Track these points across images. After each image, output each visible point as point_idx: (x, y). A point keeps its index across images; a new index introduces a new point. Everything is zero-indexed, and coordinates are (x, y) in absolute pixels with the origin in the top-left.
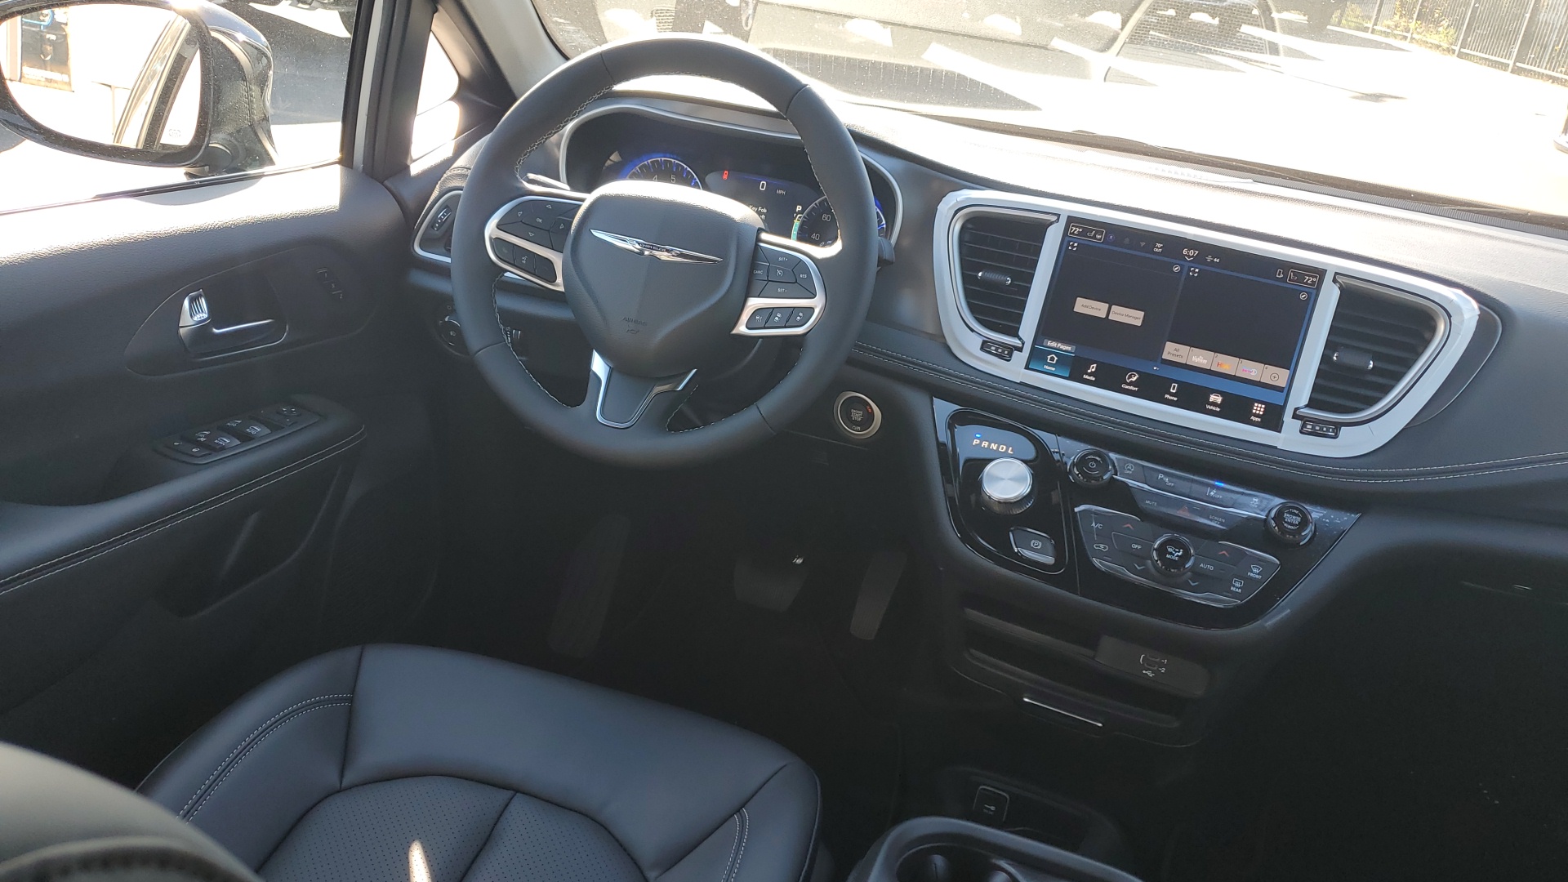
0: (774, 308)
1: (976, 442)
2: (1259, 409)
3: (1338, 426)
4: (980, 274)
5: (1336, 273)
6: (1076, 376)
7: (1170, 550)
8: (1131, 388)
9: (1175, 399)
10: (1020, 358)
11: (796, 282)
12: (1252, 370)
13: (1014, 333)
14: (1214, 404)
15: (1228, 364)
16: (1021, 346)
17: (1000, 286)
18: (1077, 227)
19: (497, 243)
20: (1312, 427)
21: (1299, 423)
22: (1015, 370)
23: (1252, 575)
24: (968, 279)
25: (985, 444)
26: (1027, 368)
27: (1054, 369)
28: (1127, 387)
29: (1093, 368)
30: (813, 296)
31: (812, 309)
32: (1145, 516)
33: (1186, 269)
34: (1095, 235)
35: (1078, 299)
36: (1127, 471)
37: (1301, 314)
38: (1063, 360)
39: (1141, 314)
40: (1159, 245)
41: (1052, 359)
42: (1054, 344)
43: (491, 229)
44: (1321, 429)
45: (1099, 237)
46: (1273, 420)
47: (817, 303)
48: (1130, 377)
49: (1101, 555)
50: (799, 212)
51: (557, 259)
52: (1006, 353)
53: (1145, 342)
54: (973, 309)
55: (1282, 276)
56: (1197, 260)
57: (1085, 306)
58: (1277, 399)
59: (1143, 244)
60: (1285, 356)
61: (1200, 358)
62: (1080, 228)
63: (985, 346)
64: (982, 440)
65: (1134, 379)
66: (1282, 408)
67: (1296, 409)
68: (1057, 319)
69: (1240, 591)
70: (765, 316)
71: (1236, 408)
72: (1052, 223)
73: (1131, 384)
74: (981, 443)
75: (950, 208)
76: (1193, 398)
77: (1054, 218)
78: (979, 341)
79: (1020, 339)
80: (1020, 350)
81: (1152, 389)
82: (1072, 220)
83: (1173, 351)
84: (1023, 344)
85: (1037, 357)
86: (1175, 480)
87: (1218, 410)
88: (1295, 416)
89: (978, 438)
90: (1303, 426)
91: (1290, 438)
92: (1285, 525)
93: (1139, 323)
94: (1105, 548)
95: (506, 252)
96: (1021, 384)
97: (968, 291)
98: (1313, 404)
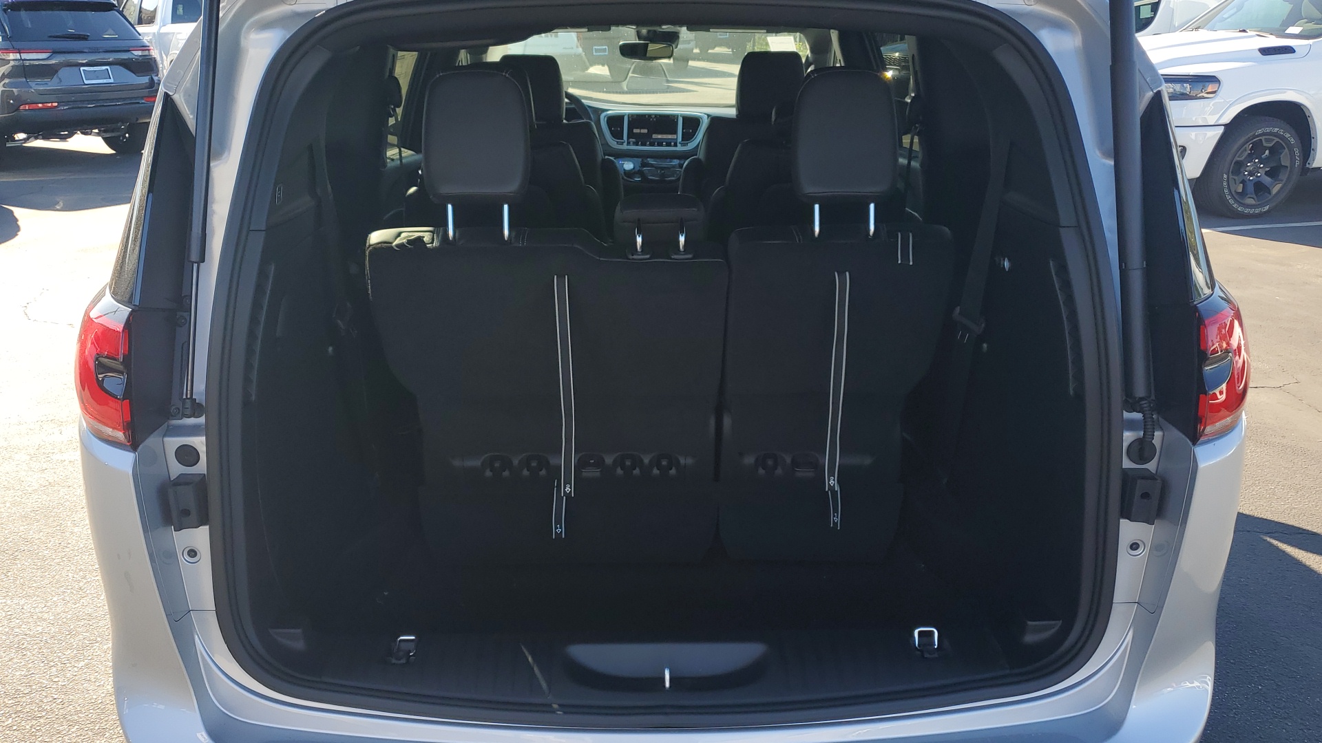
2: (673, 144)
3: (688, 144)
4: (613, 129)
5: (681, 115)
6: (637, 145)
7: (662, 172)
9: (657, 145)
10: (625, 144)
12: (670, 136)
13: (622, 139)
14: (664, 145)
15: (665, 136)
16: (625, 142)
17: (617, 130)
18: (630, 116)
20: (683, 145)
22: (625, 147)
24: (610, 130)
26: (627, 146)
27: (632, 145)
28: (648, 145)
29: (640, 143)
32: (656, 168)
33: (654, 120)
34: (634, 117)
36: (651, 161)
37: (676, 123)
38: (634, 142)
39: (646, 130)
40: (647, 116)
41: (632, 143)
42: (631, 140)
44: (685, 145)
46: (676, 145)
48: (648, 143)
49: (649, 177)
52: (622, 144)
53: (649, 135)
54: (613, 136)
55: (671, 118)
56: (655, 117)
57: (635, 131)
59: (644, 117)
60: (675, 132)
61: (660, 136)
63: (617, 142)
66: (677, 142)
68: (631, 135)
71: (669, 145)
72: (625, 116)
74: (621, 162)
75: (603, 117)
76: (660, 144)
79: (624, 140)
81: (652, 144)
83: (654, 136)
85: (628, 143)
86: (659, 160)
88: (679, 143)
90: (681, 145)
91: (679, 148)
92: (681, 164)
93: (647, 132)
94: (650, 175)
96: (627, 149)
97: (611, 133)
98: (682, 140)
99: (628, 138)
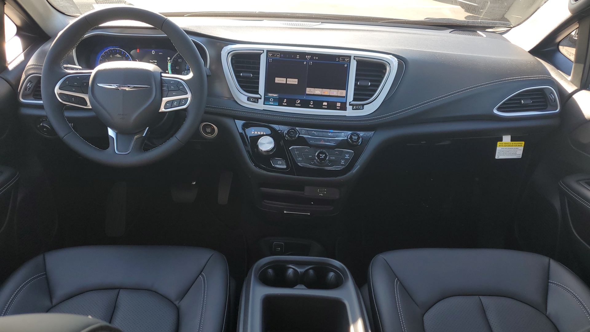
0: (173, 100)
1: (253, 132)
2: (339, 104)
3: (363, 105)
4: (241, 74)
5: (354, 56)
6: (280, 104)
7: (321, 155)
8: (299, 105)
9: (313, 106)
10: (261, 101)
11: (179, 90)
12: (334, 92)
13: (257, 93)
14: (325, 105)
15: (327, 92)
16: (260, 97)
17: (249, 78)
18: (270, 53)
19: (61, 95)
20: (356, 107)
21: (352, 106)
22: (260, 106)
23: (346, 157)
24: (238, 77)
25: (256, 133)
26: (264, 104)
27: (273, 103)
28: (297, 105)
29: (285, 101)
30: (187, 94)
31: (187, 99)
32: (310, 146)
33: (308, 62)
34: (277, 55)
35: (276, 78)
36: (303, 133)
37: (346, 71)
38: (275, 100)
39: (297, 80)
40: (298, 56)
41: (272, 100)
42: (271, 95)
43: (57, 90)
44: (358, 107)
45: (278, 56)
46: (344, 108)
47: (189, 96)
48: (297, 101)
49: (300, 162)
50: (169, 60)
51: (86, 97)
52: (256, 100)
53: (299, 89)
54: (242, 87)
55: (338, 60)
56: (311, 59)
57: (278, 80)
58: (343, 100)
59: (293, 56)
60: (343, 86)
61: (318, 91)
62: (271, 54)
63: (249, 99)
64: (254, 131)
65: (299, 102)
66: (346, 103)
67: (350, 102)
68: (270, 86)
69: (344, 163)
70: (171, 104)
71: (332, 106)
72: (262, 53)
73: (298, 104)
74: (254, 132)
75: (226, 53)
76: (318, 105)
77: (262, 52)
78: (246, 98)
79: (260, 95)
80: (261, 98)
81: (305, 104)
82: (268, 51)
83: (309, 91)
84: (261, 96)
85: (267, 100)
86: (318, 133)
87: (326, 107)
88: (350, 105)
89: (253, 131)
90: (353, 107)
91: (350, 112)
92: (353, 140)
93: (297, 83)
94: (301, 159)
95: (65, 97)
96: (263, 110)
97: (239, 82)
98: (354, 100)
99: (267, 91)
